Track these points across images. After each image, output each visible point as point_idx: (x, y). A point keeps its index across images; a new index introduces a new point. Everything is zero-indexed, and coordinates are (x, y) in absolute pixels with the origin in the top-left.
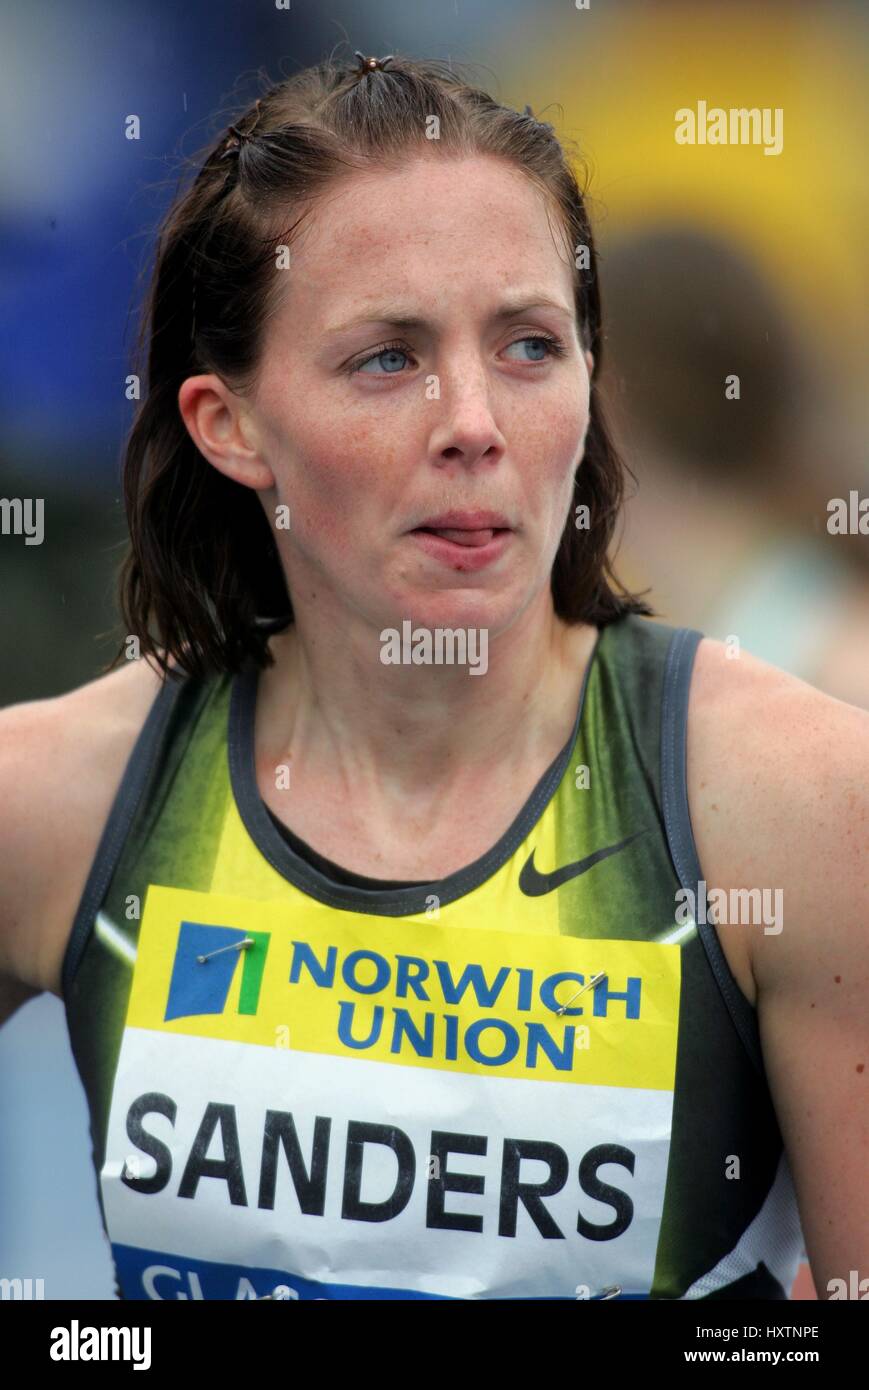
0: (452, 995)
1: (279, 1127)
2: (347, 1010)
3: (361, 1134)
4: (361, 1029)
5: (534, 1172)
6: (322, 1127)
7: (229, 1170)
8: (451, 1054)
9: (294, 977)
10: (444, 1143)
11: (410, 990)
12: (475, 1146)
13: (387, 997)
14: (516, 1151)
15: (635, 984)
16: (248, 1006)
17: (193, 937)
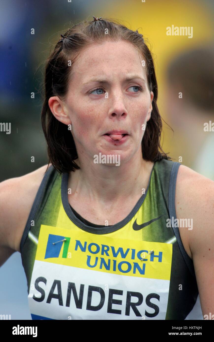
0: (115, 255)
1: (72, 286)
2: (89, 258)
3: (92, 289)
4: (92, 263)
5: (135, 300)
6: (82, 287)
7: (59, 297)
8: (114, 270)
9: (76, 249)
10: (112, 292)
11: (105, 253)
12: (120, 293)
13: (99, 255)
14: (130, 294)
15: (161, 253)
16: (65, 256)
17: (52, 238)
